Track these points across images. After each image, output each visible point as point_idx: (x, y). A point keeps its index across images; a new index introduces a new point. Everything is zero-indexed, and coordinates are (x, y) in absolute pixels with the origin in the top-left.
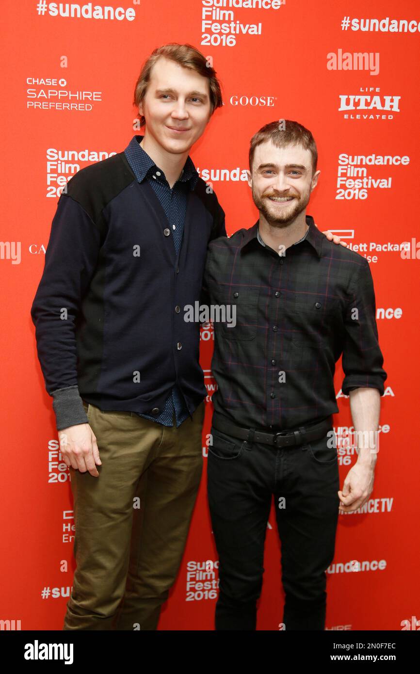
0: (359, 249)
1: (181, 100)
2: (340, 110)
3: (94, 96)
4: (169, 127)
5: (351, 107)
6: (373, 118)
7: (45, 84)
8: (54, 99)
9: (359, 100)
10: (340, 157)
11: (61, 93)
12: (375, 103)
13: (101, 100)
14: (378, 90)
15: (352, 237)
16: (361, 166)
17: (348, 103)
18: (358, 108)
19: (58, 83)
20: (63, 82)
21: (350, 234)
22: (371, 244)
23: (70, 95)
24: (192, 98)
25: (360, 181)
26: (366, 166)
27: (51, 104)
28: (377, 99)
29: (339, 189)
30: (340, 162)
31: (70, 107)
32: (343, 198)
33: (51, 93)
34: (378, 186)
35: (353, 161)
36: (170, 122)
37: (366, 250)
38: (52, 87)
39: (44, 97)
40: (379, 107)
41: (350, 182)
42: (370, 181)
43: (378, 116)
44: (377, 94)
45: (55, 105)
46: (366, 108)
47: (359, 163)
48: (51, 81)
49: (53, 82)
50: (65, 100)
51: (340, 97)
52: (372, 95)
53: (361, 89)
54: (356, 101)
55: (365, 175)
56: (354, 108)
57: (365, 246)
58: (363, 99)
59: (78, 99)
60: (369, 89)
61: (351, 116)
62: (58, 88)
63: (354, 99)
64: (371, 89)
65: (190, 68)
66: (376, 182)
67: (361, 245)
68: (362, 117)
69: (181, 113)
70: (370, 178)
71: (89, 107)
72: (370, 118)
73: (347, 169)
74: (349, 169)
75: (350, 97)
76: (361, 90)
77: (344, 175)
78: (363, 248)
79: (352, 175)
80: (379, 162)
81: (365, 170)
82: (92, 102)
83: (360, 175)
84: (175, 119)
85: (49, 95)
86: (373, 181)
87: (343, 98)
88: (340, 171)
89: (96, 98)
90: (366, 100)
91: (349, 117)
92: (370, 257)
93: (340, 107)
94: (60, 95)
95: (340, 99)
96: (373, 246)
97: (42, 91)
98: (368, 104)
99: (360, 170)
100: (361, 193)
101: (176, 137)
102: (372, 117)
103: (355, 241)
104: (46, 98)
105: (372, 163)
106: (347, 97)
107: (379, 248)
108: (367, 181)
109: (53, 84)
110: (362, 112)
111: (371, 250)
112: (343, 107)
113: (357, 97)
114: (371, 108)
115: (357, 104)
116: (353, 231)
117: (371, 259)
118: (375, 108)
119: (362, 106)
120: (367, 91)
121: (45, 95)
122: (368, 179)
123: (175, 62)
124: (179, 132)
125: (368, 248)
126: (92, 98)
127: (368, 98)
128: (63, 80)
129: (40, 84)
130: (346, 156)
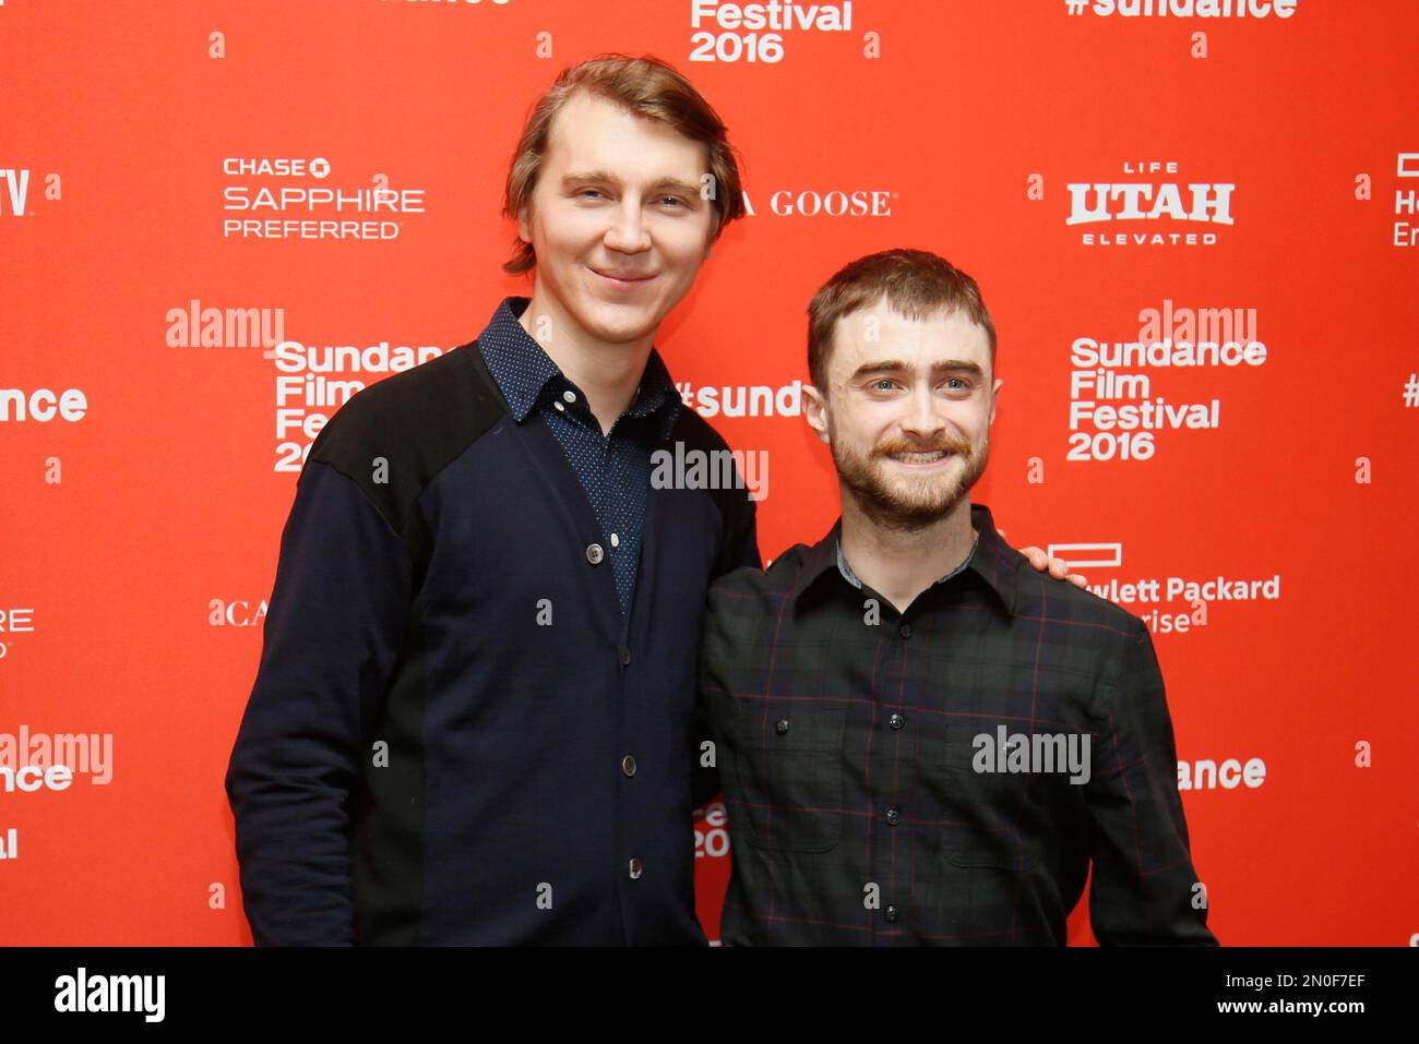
0: (1137, 596)
1: (631, 200)
2: (1070, 222)
3: (404, 201)
4: (597, 271)
5: (1101, 214)
6: (1161, 241)
7: (272, 173)
8: (297, 211)
9: (1122, 195)
10: (1076, 346)
11: (316, 196)
12: (1166, 203)
13: (422, 210)
14: (1171, 168)
15: (1117, 562)
16: (1134, 369)
17: (1091, 202)
18: (1120, 216)
19: (306, 169)
20: (321, 167)
21: (1111, 555)
22: (1171, 581)
23: (340, 200)
24: (661, 196)
25: (1134, 409)
26: (1148, 370)
27: (289, 226)
28: (1170, 191)
29: (1074, 432)
30: (1075, 360)
31: (339, 232)
32: (1087, 457)
33: (288, 195)
34: (1184, 423)
35: (1111, 356)
36: (600, 257)
37: (1155, 599)
38: (290, 181)
39: (271, 207)
40: (1177, 213)
41: (1106, 413)
42: (1160, 410)
43: (1174, 237)
44: (1170, 179)
45: (299, 226)
46: (1142, 215)
47: (1127, 363)
48: (289, 165)
49: (295, 168)
50: (326, 212)
51: (1071, 187)
52: (1157, 180)
53: (1126, 165)
54: (1115, 197)
55: (1145, 393)
56: (1108, 217)
57: (1154, 586)
58: (1132, 191)
59: (360, 209)
60: (1147, 168)
61: (1102, 237)
62: (308, 181)
63: (1109, 194)
64: (1154, 166)
65: (655, 119)
66: (1176, 411)
67: (1142, 586)
68: (1131, 240)
69: (630, 237)
70: (1160, 401)
71: (390, 230)
72: (1153, 242)
73: (1094, 380)
74: (1101, 380)
75: (1097, 187)
76: (1127, 170)
77: (1087, 394)
78: (1148, 593)
79: (1110, 396)
80: (1182, 358)
81: (1145, 381)
82: (398, 217)
83: (1132, 394)
84: (614, 251)
85: (284, 200)
86: (1169, 409)
87: (1078, 191)
88: (1076, 385)
89: (408, 206)
90: (1141, 195)
91: (1097, 240)
92: (1169, 617)
93: (1070, 215)
94: (312, 201)
95: (1070, 193)
96: (1175, 586)
97: (265, 191)
98: (1145, 205)
99: (1133, 380)
100: (1137, 443)
101: (619, 298)
102: (1158, 239)
103: (1126, 575)
104: (276, 208)
105: (1165, 362)
106: (1087, 187)
107: (1195, 593)
108: (1152, 409)
109: (294, 173)
110: (1132, 227)
111: (1170, 598)
112: (1079, 215)
113: (1117, 189)
114: (1154, 214)
115: (1116, 206)
116: (1118, 547)
117: (1172, 621)
118: (1165, 216)
119: (1131, 212)
120: (1141, 170)
121: (271, 202)
122: (1154, 403)
123: (612, 101)
124: (625, 284)
125: (1162, 592)
126: (398, 205)
127: (1147, 189)
129: (259, 172)
130: (1093, 344)
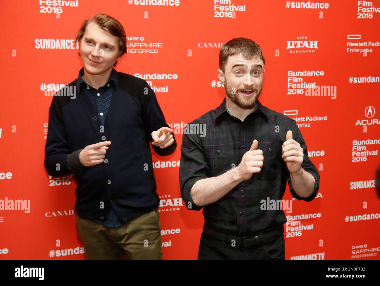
0: (301, 120)
1: (97, 46)
2: (287, 48)
3: (159, 45)
4: (89, 59)
5: (293, 47)
6: (304, 52)
7: (132, 40)
9: (297, 43)
10: (289, 72)
11: (141, 44)
12: (305, 45)
13: (162, 47)
14: (306, 38)
15: (297, 114)
16: (300, 77)
17: (291, 44)
18: (297, 47)
19: (139, 39)
20: (142, 39)
21: (295, 112)
22: (307, 117)
23: (146, 45)
24: (105, 46)
25: (300, 84)
26: (302, 77)
27: (136, 50)
28: (306, 42)
29: (289, 89)
30: (289, 75)
31: (146, 51)
32: (291, 94)
33: (136, 44)
35: (295, 74)
36: (90, 57)
37: (304, 121)
38: (136, 41)
39: (132, 47)
40: (307, 46)
41: (295, 85)
42: (304, 84)
43: (307, 51)
44: (306, 40)
45: (138, 50)
46: (301, 47)
47: (298, 75)
48: (136, 38)
49: (137, 39)
50: (143, 48)
51: (287, 41)
52: (304, 40)
53: (298, 37)
54: (296, 43)
55: (302, 81)
56: (294, 47)
57: (304, 118)
58: (299, 42)
59: (150, 47)
60: (301, 38)
61: (293, 51)
62: (140, 42)
63: (294, 43)
64: (303, 37)
65: (105, 30)
66: (307, 84)
67: (302, 118)
68: (299, 52)
70: (304, 83)
71: (156, 51)
72: (303, 52)
73: (292, 79)
74: (293, 79)
75: (292, 41)
76: (298, 38)
77: (291, 82)
78: (303, 120)
79: (295, 82)
80: (308, 74)
81: (302, 79)
82: (158, 48)
83: (299, 81)
84: (93, 56)
85: (135, 45)
87: (289, 42)
88: (289, 80)
89: (160, 46)
90: (301, 43)
91: (292, 52)
92: (306, 124)
93: (287, 47)
94: (140, 45)
95: (287, 43)
96: (308, 118)
97: (131, 43)
98: (301, 45)
99: (299, 79)
100: (300, 91)
102: (304, 51)
103: (299, 116)
104: (133, 47)
105: (305, 75)
106: (290, 41)
107: (311, 119)
108: (303, 84)
109: (137, 40)
110: (299, 49)
111: (307, 120)
112: (289, 47)
113: (296, 42)
114: (303, 47)
115: (296, 45)
116: (297, 111)
117: (307, 125)
118: (305, 47)
119: (299, 46)
120: (300, 38)
121: (133, 46)
122: (303, 83)
123: (98, 24)
124: (94, 63)
125: (305, 119)
126: (158, 46)
127: (302, 42)
128: (142, 37)
129: (130, 40)
130: (292, 72)
